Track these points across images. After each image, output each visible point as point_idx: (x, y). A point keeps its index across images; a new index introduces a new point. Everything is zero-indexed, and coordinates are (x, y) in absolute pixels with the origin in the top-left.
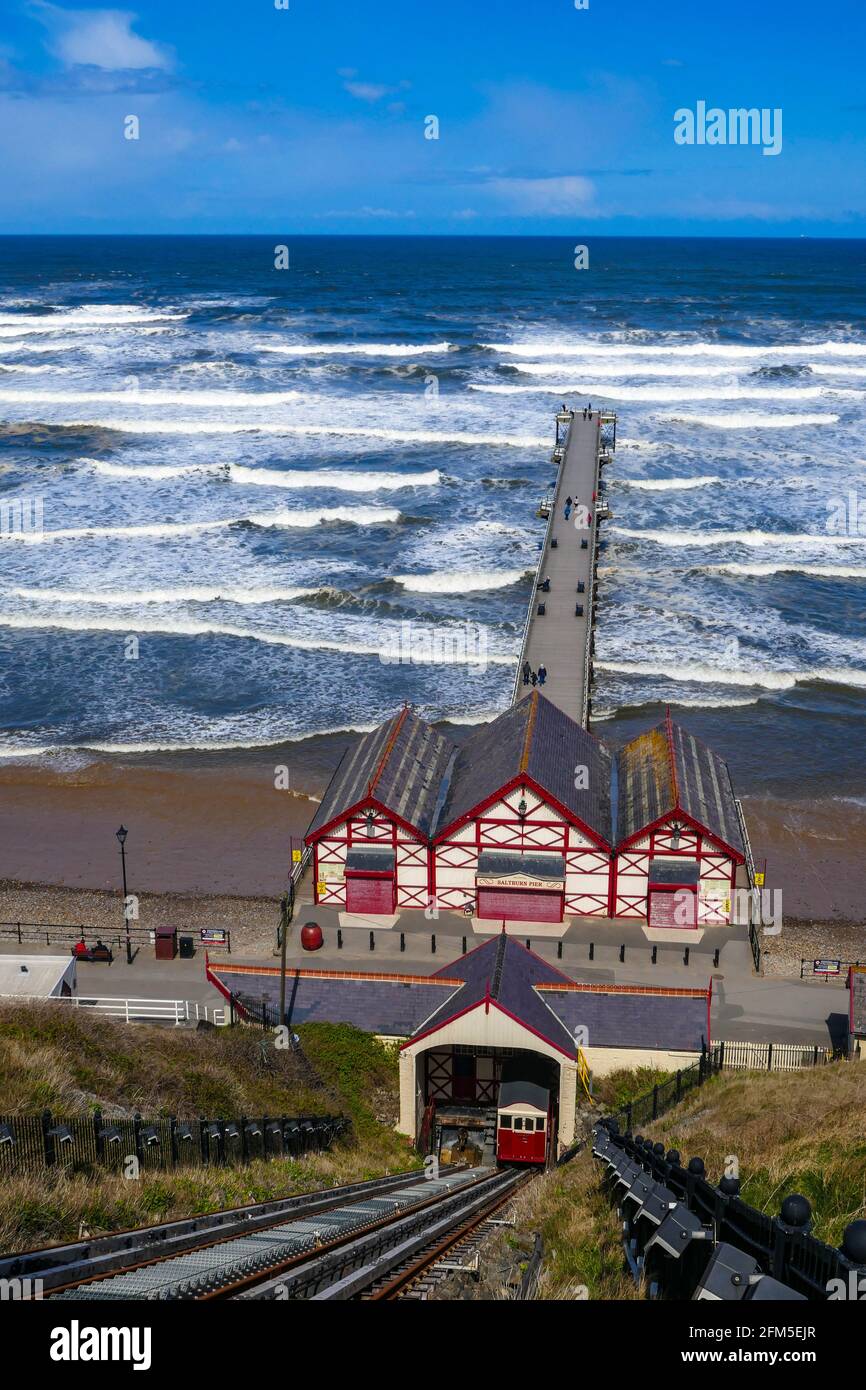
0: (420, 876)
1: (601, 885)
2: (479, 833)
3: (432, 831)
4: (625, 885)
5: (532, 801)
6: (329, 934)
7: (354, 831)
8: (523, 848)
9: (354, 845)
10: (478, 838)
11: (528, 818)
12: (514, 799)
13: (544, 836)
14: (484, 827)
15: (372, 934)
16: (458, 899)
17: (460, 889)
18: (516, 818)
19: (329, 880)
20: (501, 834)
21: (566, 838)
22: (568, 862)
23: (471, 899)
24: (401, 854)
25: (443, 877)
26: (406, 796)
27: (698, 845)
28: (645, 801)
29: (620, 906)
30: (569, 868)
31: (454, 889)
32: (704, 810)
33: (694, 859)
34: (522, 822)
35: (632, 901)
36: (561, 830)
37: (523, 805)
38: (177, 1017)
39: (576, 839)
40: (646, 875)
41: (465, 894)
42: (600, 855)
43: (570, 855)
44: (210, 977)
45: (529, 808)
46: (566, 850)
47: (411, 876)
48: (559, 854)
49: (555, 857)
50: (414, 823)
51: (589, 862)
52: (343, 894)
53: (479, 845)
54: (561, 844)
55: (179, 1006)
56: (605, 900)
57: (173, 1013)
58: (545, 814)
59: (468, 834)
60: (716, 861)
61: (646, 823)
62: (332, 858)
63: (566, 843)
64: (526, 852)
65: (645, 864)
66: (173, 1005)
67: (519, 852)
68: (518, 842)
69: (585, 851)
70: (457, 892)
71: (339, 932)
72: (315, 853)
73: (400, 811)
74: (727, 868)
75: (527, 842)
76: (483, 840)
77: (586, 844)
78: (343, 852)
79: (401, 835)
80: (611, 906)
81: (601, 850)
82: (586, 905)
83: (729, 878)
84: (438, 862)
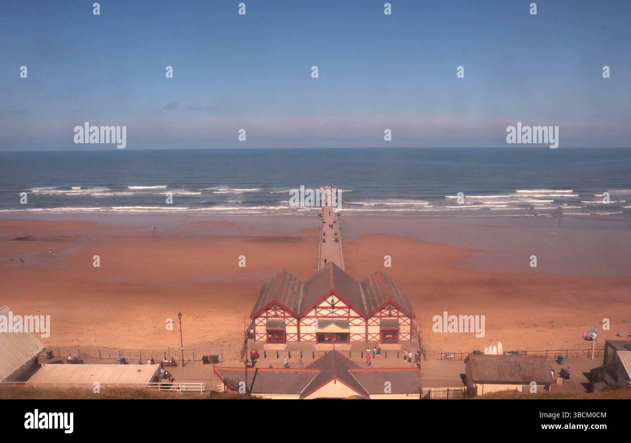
0: (294, 330)
1: (362, 330)
2: (316, 312)
3: (298, 313)
4: (371, 330)
5: (336, 299)
6: (261, 353)
7: (269, 313)
8: (333, 317)
9: (269, 319)
10: (316, 314)
11: (335, 305)
12: (329, 300)
13: (341, 312)
14: (318, 310)
15: (277, 352)
16: (308, 338)
17: (309, 334)
18: (331, 306)
19: (259, 332)
20: (325, 312)
21: (349, 312)
22: (350, 322)
23: (313, 337)
24: (287, 321)
25: (303, 330)
26: (287, 299)
27: (398, 313)
28: (376, 298)
29: (370, 337)
30: (350, 324)
31: (307, 334)
32: (398, 301)
33: (396, 318)
34: (333, 307)
35: (374, 335)
36: (347, 310)
37: (333, 301)
38: (201, 390)
39: (353, 313)
40: (379, 325)
41: (312, 336)
42: (362, 318)
43: (350, 319)
44: (215, 372)
45: (335, 302)
46: (349, 317)
47: (291, 330)
48: (347, 319)
49: (345, 320)
50: (291, 309)
51: (357, 321)
52: (265, 337)
53: (316, 317)
54: (347, 315)
55: (203, 385)
56: (364, 335)
57: (200, 388)
58: (341, 304)
59: (312, 313)
60: (405, 319)
61: (379, 306)
62: (261, 324)
63: (349, 314)
64: (334, 319)
65: (378, 321)
66: (199, 385)
67: (331, 319)
68: (331, 315)
69: (355, 317)
70: (308, 335)
71: (265, 352)
72: (254, 322)
73: (286, 305)
74: (409, 321)
75: (334, 315)
76: (318, 315)
77: (357, 315)
78: (265, 321)
79: (287, 314)
80: (366, 337)
81: (362, 317)
82: (357, 338)
83: (409, 325)
84: (301, 324)
